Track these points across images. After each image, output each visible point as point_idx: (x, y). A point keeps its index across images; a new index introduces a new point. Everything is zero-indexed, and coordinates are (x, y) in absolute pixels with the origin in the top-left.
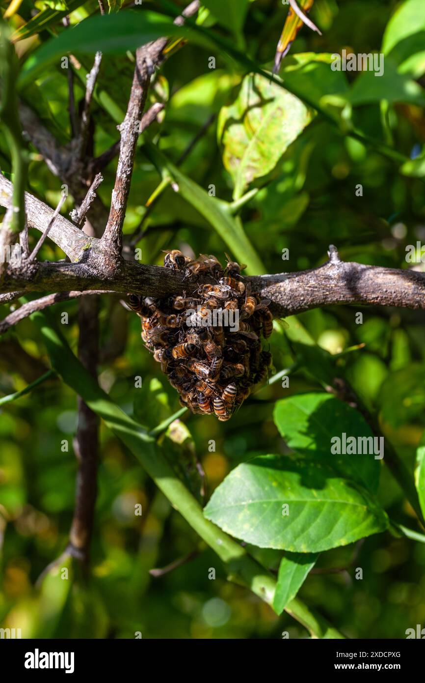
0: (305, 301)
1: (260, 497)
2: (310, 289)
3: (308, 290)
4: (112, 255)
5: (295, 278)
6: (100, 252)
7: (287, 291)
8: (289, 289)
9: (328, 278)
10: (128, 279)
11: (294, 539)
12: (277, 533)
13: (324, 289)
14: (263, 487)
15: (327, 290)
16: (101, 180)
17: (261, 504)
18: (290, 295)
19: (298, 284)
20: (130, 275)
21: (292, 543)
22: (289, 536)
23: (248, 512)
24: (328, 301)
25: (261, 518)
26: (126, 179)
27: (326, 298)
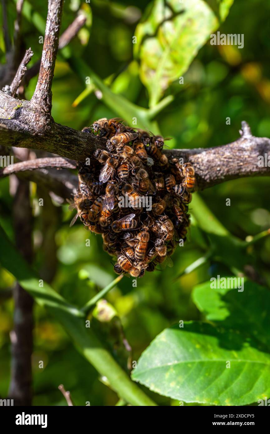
0: (221, 172)
1: (185, 358)
2: (226, 160)
3: (224, 161)
4: (42, 112)
5: (211, 150)
6: (30, 109)
7: (205, 162)
8: (206, 160)
9: (241, 150)
10: (58, 137)
11: (218, 394)
12: (203, 389)
13: (238, 160)
14: (187, 349)
15: (241, 161)
16: (31, 55)
17: (186, 364)
18: (207, 166)
19: (214, 155)
20: (59, 133)
21: (216, 397)
22: (214, 392)
23: (174, 372)
24: (241, 172)
25: (186, 377)
26: (54, 37)
27: (240, 168)
